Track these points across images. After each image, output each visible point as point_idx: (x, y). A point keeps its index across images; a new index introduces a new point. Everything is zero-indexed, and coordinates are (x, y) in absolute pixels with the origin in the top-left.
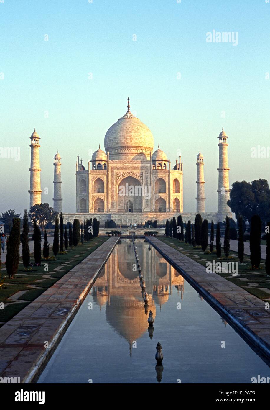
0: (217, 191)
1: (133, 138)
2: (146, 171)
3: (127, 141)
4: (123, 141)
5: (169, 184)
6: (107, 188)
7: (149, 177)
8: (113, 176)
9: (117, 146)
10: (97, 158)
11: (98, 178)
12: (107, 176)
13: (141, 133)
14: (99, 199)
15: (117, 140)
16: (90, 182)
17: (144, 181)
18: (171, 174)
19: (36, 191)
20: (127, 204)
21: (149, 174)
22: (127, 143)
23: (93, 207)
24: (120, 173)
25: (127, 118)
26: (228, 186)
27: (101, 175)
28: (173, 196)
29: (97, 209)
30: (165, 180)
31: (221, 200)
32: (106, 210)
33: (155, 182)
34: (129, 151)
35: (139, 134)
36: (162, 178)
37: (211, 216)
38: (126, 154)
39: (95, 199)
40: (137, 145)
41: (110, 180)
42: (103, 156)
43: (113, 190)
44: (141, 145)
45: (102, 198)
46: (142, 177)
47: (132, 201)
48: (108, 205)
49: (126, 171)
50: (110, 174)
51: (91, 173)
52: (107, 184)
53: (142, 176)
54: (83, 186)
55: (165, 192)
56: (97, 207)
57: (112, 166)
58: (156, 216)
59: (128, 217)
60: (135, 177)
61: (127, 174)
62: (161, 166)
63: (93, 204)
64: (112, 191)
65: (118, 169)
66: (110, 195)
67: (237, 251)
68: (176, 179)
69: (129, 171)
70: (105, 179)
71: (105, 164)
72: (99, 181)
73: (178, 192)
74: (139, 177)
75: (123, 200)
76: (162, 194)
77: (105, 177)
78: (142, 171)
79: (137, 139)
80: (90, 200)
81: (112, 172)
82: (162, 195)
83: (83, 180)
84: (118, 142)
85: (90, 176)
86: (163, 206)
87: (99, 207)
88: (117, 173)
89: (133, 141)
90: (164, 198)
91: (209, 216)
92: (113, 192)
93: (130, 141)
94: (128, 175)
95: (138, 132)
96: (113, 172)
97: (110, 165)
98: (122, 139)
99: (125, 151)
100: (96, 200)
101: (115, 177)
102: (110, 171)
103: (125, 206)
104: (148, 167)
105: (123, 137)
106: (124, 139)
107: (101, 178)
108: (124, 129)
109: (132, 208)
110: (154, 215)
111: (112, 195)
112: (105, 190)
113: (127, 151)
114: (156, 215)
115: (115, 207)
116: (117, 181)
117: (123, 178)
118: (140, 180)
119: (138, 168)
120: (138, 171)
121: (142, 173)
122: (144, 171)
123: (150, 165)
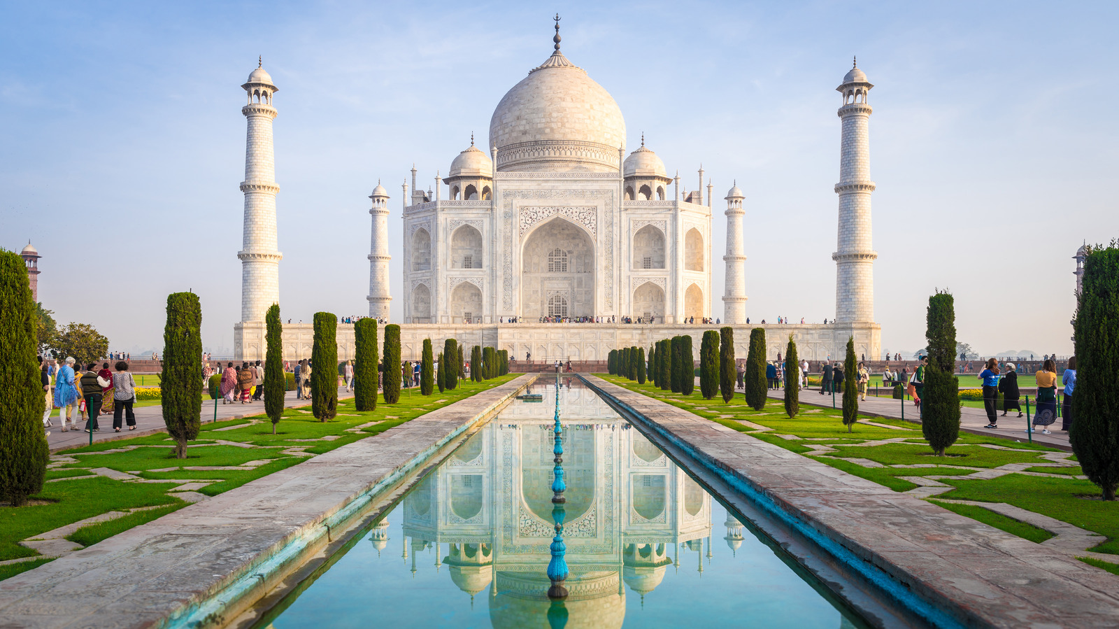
0: (833, 259)
1: (569, 116)
2: (606, 205)
3: (553, 125)
4: (539, 126)
5: (675, 243)
6: (493, 254)
7: (616, 220)
8: (508, 217)
9: (524, 139)
10: (463, 170)
11: (464, 223)
12: (492, 219)
13: (591, 105)
14: (466, 286)
15: (524, 122)
16: (441, 235)
17: (601, 233)
18: (680, 214)
19: (259, 253)
20: (551, 303)
21: (616, 214)
22: (552, 130)
23: (449, 311)
24: (531, 210)
25: (553, 65)
27: (473, 214)
28: (686, 277)
29: (463, 315)
30: (663, 231)
31: (847, 284)
33: (632, 238)
34: (557, 154)
35: (587, 106)
36: (653, 224)
37: (816, 336)
38: (548, 161)
39: (456, 284)
40: (579, 137)
41: (500, 230)
42: (483, 163)
43: (509, 260)
44: (591, 138)
45: (475, 284)
46: (595, 222)
47: (563, 293)
48: (493, 305)
49: (546, 204)
50: (501, 213)
51: (443, 210)
52: (493, 241)
53: (594, 217)
54: (420, 251)
55: (663, 267)
56: (463, 312)
57: (505, 187)
58: (642, 334)
59: (552, 336)
60: (574, 219)
61: (552, 211)
63: (451, 299)
64: (505, 262)
65: (524, 196)
66: (500, 273)
68: (694, 228)
69: (557, 205)
70: (486, 227)
71: (486, 190)
72: (469, 233)
73: (699, 268)
74: (587, 222)
75: (540, 290)
76: (655, 273)
77: (486, 221)
78: (595, 204)
79: (579, 119)
80: (441, 288)
81: (505, 206)
82: (653, 275)
83: (423, 231)
84: (527, 127)
85: (441, 218)
86: (655, 307)
87: (467, 311)
88: (522, 208)
89: (567, 125)
90: (658, 283)
91: (809, 337)
92: (508, 266)
93: (559, 124)
94: (553, 216)
95: (583, 101)
96: (508, 205)
97: (502, 187)
98: (537, 120)
99: (547, 154)
100: (458, 287)
101: (514, 220)
102: (500, 203)
103: (543, 309)
104: (612, 191)
105: (541, 115)
106: (544, 120)
107: (472, 225)
108: (544, 92)
109: (565, 312)
110: (635, 332)
111: (505, 273)
112: (486, 261)
113: (552, 155)
114: (640, 332)
115: (514, 309)
116: (521, 233)
117: (537, 225)
118: (589, 230)
119: (582, 194)
120: (582, 202)
121: (595, 208)
122: (600, 204)
123: (617, 187)
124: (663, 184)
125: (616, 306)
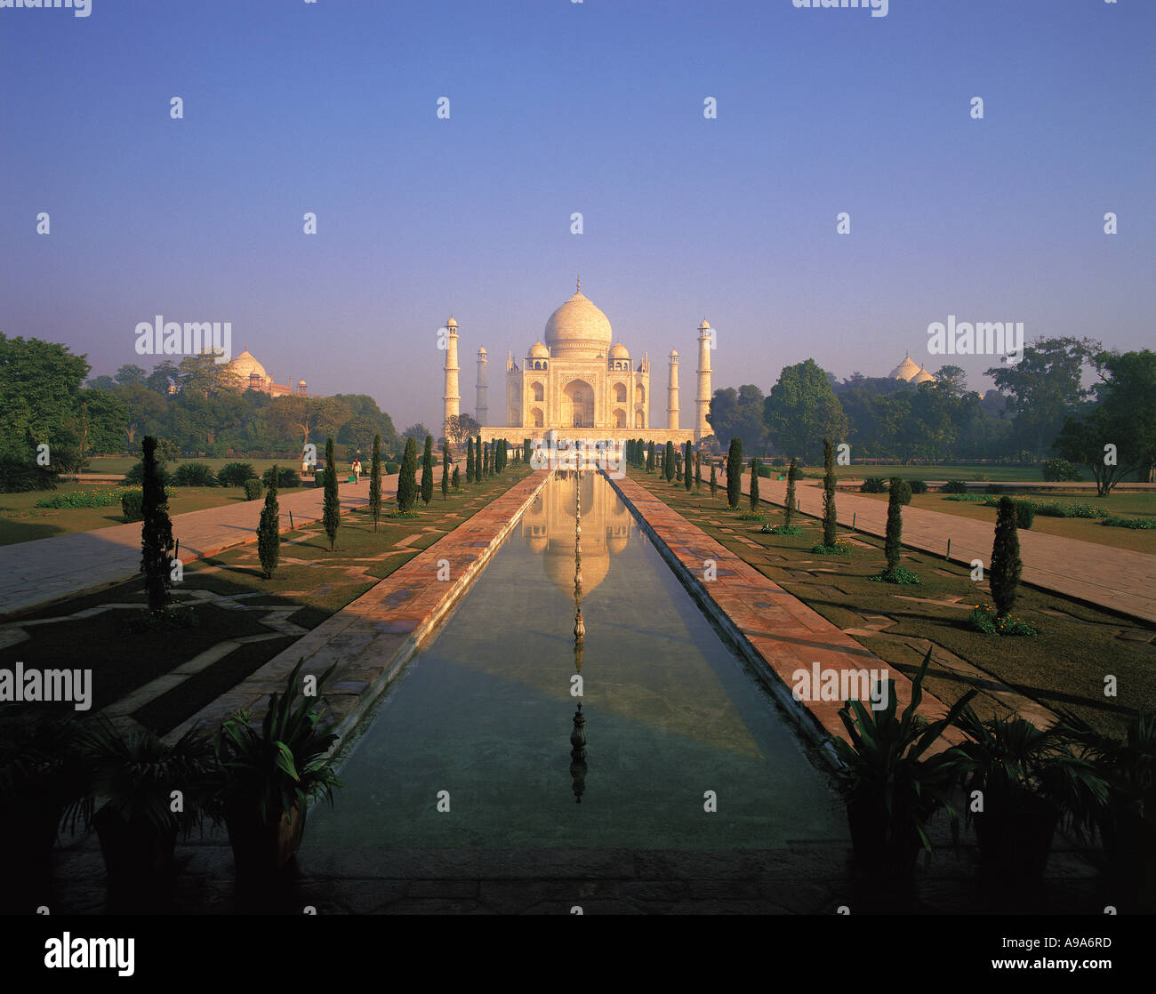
1: (583, 328)
2: (600, 373)
3: (576, 332)
4: (570, 332)
5: (631, 390)
6: (548, 395)
7: (604, 380)
8: (556, 378)
9: (562, 338)
10: (533, 355)
11: (536, 382)
12: (548, 379)
13: (594, 322)
14: (536, 409)
15: (562, 330)
16: (525, 386)
17: (598, 386)
18: (634, 376)
19: (452, 397)
20: (575, 419)
21: (605, 377)
22: (575, 334)
23: (529, 420)
24: (566, 375)
25: (576, 300)
26: (708, 395)
27: (541, 378)
28: (637, 406)
30: (627, 385)
32: (546, 425)
33: (612, 388)
34: (578, 346)
36: (621, 382)
37: (686, 434)
39: (532, 409)
40: (588, 338)
41: (552, 385)
42: (543, 351)
43: (556, 397)
44: (594, 338)
45: (540, 409)
46: (594, 380)
47: (580, 413)
48: (548, 418)
49: (572, 373)
50: (552, 376)
51: (526, 375)
52: (549, 389)
53: (594, 378)
54: (514, 394)
55: (625, 401)
56: (535, 422)
57: (554, 365)
60: (585, 380)
61: (575, 376)
62: (621, 366)
63: (529, 415)
64: (554, 398)
65: (563, 369)
66: (552, 403)
67: (726, 486)
68: (641, 383)
69: (578, 373)
70: (546, 382)
71: (545, 363)
72: (538, 387)
73: (643, 401)
74: (591, 381)
75: (569, 411)
77: (546, 380)
78: (595, 373)
79: (588, 329)
80: (525, 411)
82: (621, 405)
83: (515, 384)
84: (564, 333)
85: (525, 378)
86: (622, 421)
88: (561, 374)
89: (583, 332)
90: (623, 409)
91: (683, 435)
92: (555, 400)
93: (579, 332)
94: (575, 378)
95: (590, 320)
96: (555, 373)
97: (552, 364)
98: (568, 330)
99: (573, 346)
101: (558, 380)
102: (552, 372)
103: (571, 421)
104: (602, 367)
105: (571, 327)
106: (572, 330)
107: (539, 382)
108: (572, 315)
109: (581, 423)
110: (610, 432)
111: (554, 403)
112: (545, 398)
113: (575, 346)
115: (558, 421)
116: (561, 386)
117: (568, 382)
118: (592, 384)
119: (589, 368)
120: (589, 372)
121: (595, 375)
122: (597, 373)
123: (604, 365)
124: (628, 362)
125: (604, 418)
